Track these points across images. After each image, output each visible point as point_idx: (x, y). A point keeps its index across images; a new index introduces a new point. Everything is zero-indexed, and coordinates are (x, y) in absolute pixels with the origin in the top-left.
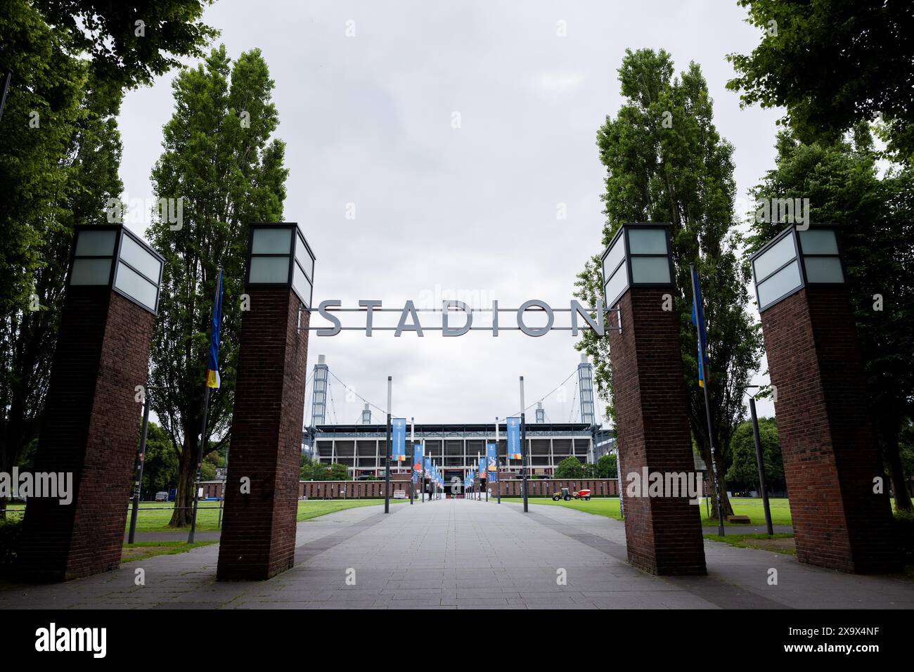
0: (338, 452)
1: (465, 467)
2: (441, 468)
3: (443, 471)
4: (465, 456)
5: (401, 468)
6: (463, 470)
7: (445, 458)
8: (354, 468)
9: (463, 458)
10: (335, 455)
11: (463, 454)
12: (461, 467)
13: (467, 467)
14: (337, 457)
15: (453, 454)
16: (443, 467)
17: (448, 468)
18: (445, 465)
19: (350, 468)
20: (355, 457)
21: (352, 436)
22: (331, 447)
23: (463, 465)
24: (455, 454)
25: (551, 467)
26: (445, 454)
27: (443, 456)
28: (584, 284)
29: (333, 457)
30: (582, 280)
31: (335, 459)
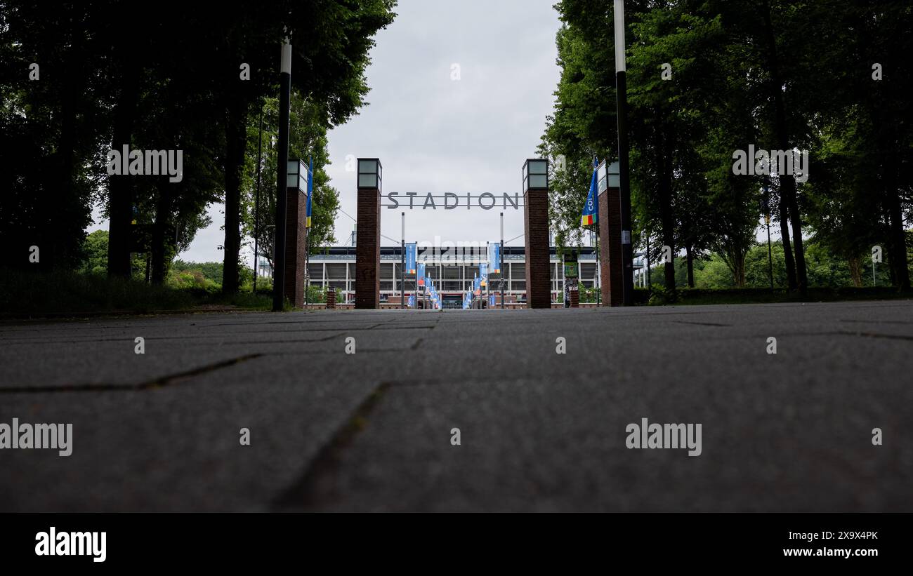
0: (330, 275)
1: (463, 291)
2: (438, 292)
3: (441, 296)
4: (464, 280)
5: (396, 292)
6: (462, 295)
7: (443, 282)
8: (346, 292)
9: (462, 282)
10: (326, 278)
11: (462, 278)
12: (460, 292)
13: (466, 292)
14: (328, 280)
15: (451, 278)
16: (441, 291)
17: (446, 292)
18: (443, 289)
19: (343, 292)
20: (347, 280)
21: (344, 259)
22: (322, 270)
23: (462, 289)
24: (453, 278)
25: (555, 291)
26: (443, 278)
27: (440, 280)
28: (541, 152)
29: (324, 280)
30: (540, 150)
31: (326, 283)
